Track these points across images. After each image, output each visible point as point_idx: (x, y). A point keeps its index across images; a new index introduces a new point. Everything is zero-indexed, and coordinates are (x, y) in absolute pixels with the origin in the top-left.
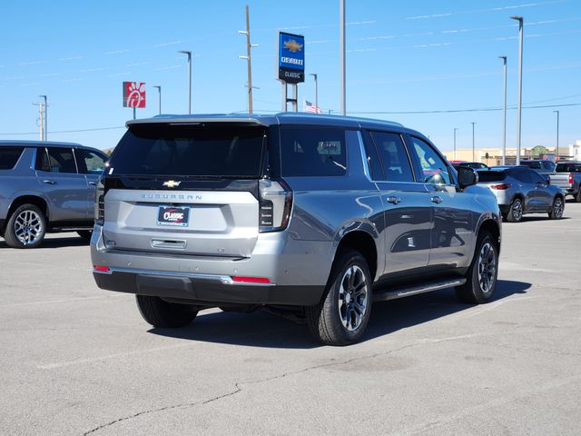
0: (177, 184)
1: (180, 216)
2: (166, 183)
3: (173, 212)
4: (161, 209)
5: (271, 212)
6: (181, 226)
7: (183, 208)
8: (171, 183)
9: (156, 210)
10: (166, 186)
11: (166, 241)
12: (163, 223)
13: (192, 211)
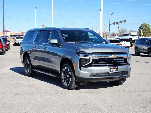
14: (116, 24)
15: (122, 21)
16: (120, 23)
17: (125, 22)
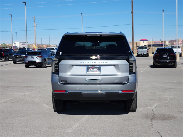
0: (96, 57)
2: (91, 57)
5: (132, 67)
7: (98, 66)
8: (94, 57)
9: (86, 67)
10: (92, 58)
13: (102, 67)
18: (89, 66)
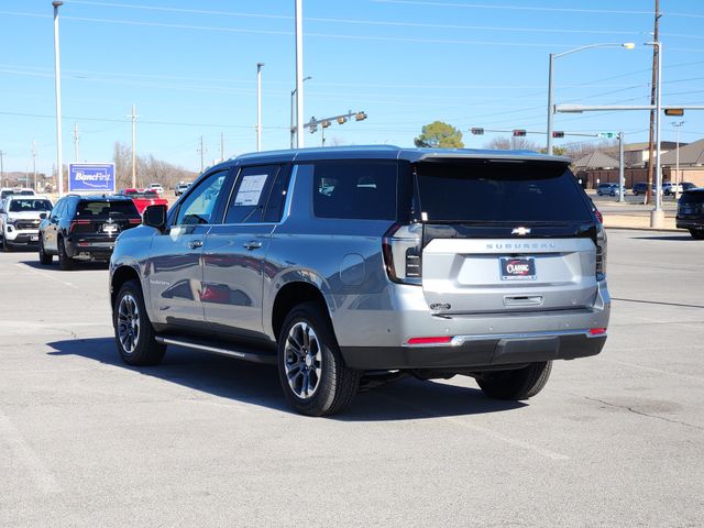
0: (528, 231)
1: (525, 268)
2: (515, 231)
3: (517, 264)
4: (503, 261)
6: (528, 279)
7: (528, 258)
8: (522, 231)
9: (498, 262)
11: (516, 298)
12: (509, 277)
14: (320, 126)
15: (350, 115)
16: (341, 123)
17: (362, 117)
18: (507, 259)
